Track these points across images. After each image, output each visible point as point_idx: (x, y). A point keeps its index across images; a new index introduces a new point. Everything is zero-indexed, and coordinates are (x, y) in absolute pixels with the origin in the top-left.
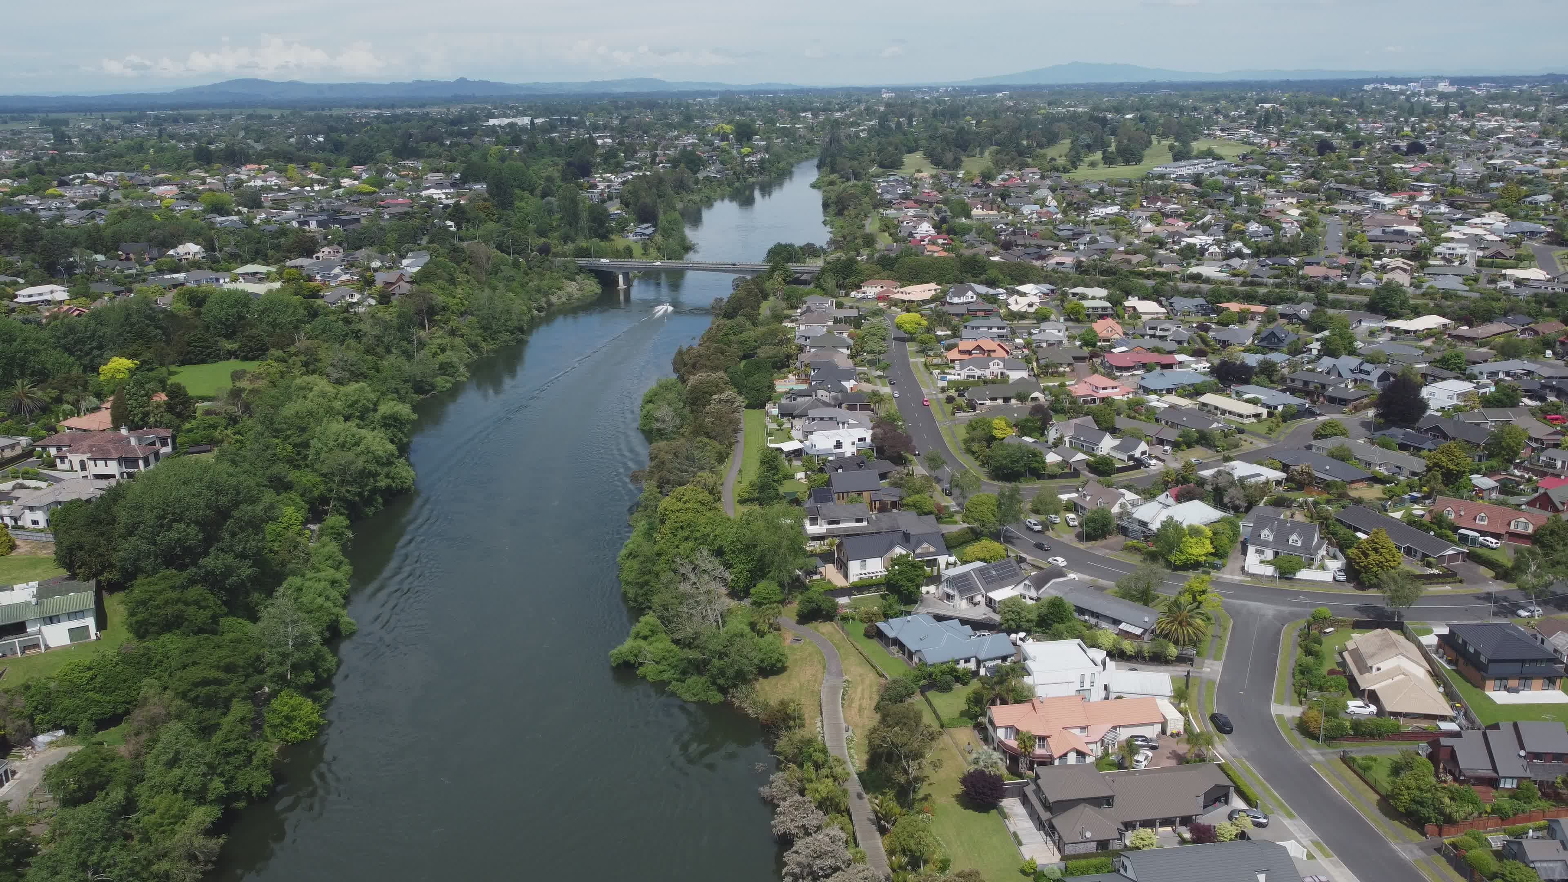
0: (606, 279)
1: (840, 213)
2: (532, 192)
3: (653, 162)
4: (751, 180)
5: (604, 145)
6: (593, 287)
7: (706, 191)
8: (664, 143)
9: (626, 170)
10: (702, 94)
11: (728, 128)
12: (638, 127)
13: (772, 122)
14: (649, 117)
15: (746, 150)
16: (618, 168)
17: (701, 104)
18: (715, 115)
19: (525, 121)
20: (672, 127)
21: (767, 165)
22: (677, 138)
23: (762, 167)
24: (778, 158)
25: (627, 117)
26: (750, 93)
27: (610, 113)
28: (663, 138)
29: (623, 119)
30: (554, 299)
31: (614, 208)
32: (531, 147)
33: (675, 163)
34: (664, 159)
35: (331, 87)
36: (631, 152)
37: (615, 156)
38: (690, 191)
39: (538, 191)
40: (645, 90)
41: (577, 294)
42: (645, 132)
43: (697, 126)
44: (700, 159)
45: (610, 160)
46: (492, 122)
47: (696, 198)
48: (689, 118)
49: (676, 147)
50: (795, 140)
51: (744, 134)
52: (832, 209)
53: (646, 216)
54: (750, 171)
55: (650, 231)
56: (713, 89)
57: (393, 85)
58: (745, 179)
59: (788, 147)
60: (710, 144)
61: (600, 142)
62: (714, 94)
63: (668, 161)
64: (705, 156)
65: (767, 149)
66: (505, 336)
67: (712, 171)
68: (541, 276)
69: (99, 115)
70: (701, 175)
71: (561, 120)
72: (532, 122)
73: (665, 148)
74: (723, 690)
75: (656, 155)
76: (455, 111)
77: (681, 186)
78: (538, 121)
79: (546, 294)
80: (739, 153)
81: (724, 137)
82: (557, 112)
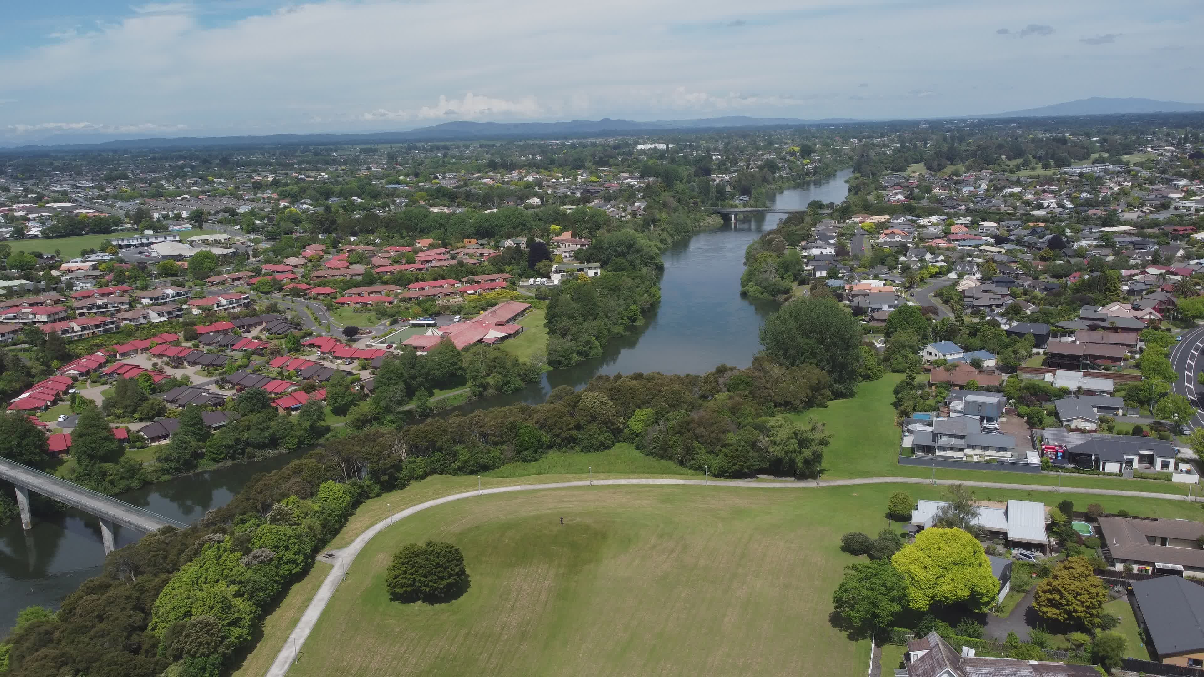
0: (726, 217)
1: (856, 193)
2: (681, 181)
3: (748, 168)
4: (808, 179)
5: (717, 159)
6: (719, 220)
7: (780, 183)
8: (753, 158)
9: (733, 172)
10: (781, 127)
11: (796, 149)
12: (737, 149)
13: (828, 145)
14: (743, 143)
15: (806, 161)
16: (727, 171)
17: (780, 134)
18: (789, 141)
19: (662, 146)
20: (758, 148)
21: (818, 170)
22: (762, 155)
23: (815, 171)
24: (827, 166)
25: (729, 143)
26: (817, 126)
27: (716, 141)
28: (753, 155)
29: (727, 145)
30: (701, 224)
31: (728, 189)
32: (673, 161)
33: (761, 168)
34: (754, 166)
35: (516, 126)
36: (734, 162)
37: (724, 164)
38: (769, 183)
39: (684, 181)
40: (739, 124)
41: (712, 223)
42: (742, 152)
43: (776, 148)
44: (776, 165)
45: (722, 167)
46: (640, 147)
47: (773, 187)
48: (771, 143)
49: (762, 160)
50: (840, 156)
51: (806, 152)
52: (853, 192)
53: (745, 191)
54: (808, 174)
55: (747, 199)
56: (790, 124)
57: (558, 124)
58: (804, 178)
59: (835, 160)
60: (784, 158)
61: (714, 157)
62: (790, 127)
63: (757, 168)
64: (780, 165)
65: (820, 161)
66: (684, 234)
67: (783, 173)
68: (696, 214)
69: (389, 146)
70: (777, 175)
71: (686, 146)
72: (668, 147)
73: (755, 161)
74: (774, 296)
75: (749, 164)
76: (611, 141)
77: (765, 180)
78: (671, 146)
79: (698, 222)
80: (802, 163)
81: (793, 154)
82: (680, 141)
